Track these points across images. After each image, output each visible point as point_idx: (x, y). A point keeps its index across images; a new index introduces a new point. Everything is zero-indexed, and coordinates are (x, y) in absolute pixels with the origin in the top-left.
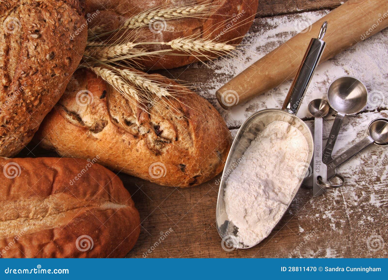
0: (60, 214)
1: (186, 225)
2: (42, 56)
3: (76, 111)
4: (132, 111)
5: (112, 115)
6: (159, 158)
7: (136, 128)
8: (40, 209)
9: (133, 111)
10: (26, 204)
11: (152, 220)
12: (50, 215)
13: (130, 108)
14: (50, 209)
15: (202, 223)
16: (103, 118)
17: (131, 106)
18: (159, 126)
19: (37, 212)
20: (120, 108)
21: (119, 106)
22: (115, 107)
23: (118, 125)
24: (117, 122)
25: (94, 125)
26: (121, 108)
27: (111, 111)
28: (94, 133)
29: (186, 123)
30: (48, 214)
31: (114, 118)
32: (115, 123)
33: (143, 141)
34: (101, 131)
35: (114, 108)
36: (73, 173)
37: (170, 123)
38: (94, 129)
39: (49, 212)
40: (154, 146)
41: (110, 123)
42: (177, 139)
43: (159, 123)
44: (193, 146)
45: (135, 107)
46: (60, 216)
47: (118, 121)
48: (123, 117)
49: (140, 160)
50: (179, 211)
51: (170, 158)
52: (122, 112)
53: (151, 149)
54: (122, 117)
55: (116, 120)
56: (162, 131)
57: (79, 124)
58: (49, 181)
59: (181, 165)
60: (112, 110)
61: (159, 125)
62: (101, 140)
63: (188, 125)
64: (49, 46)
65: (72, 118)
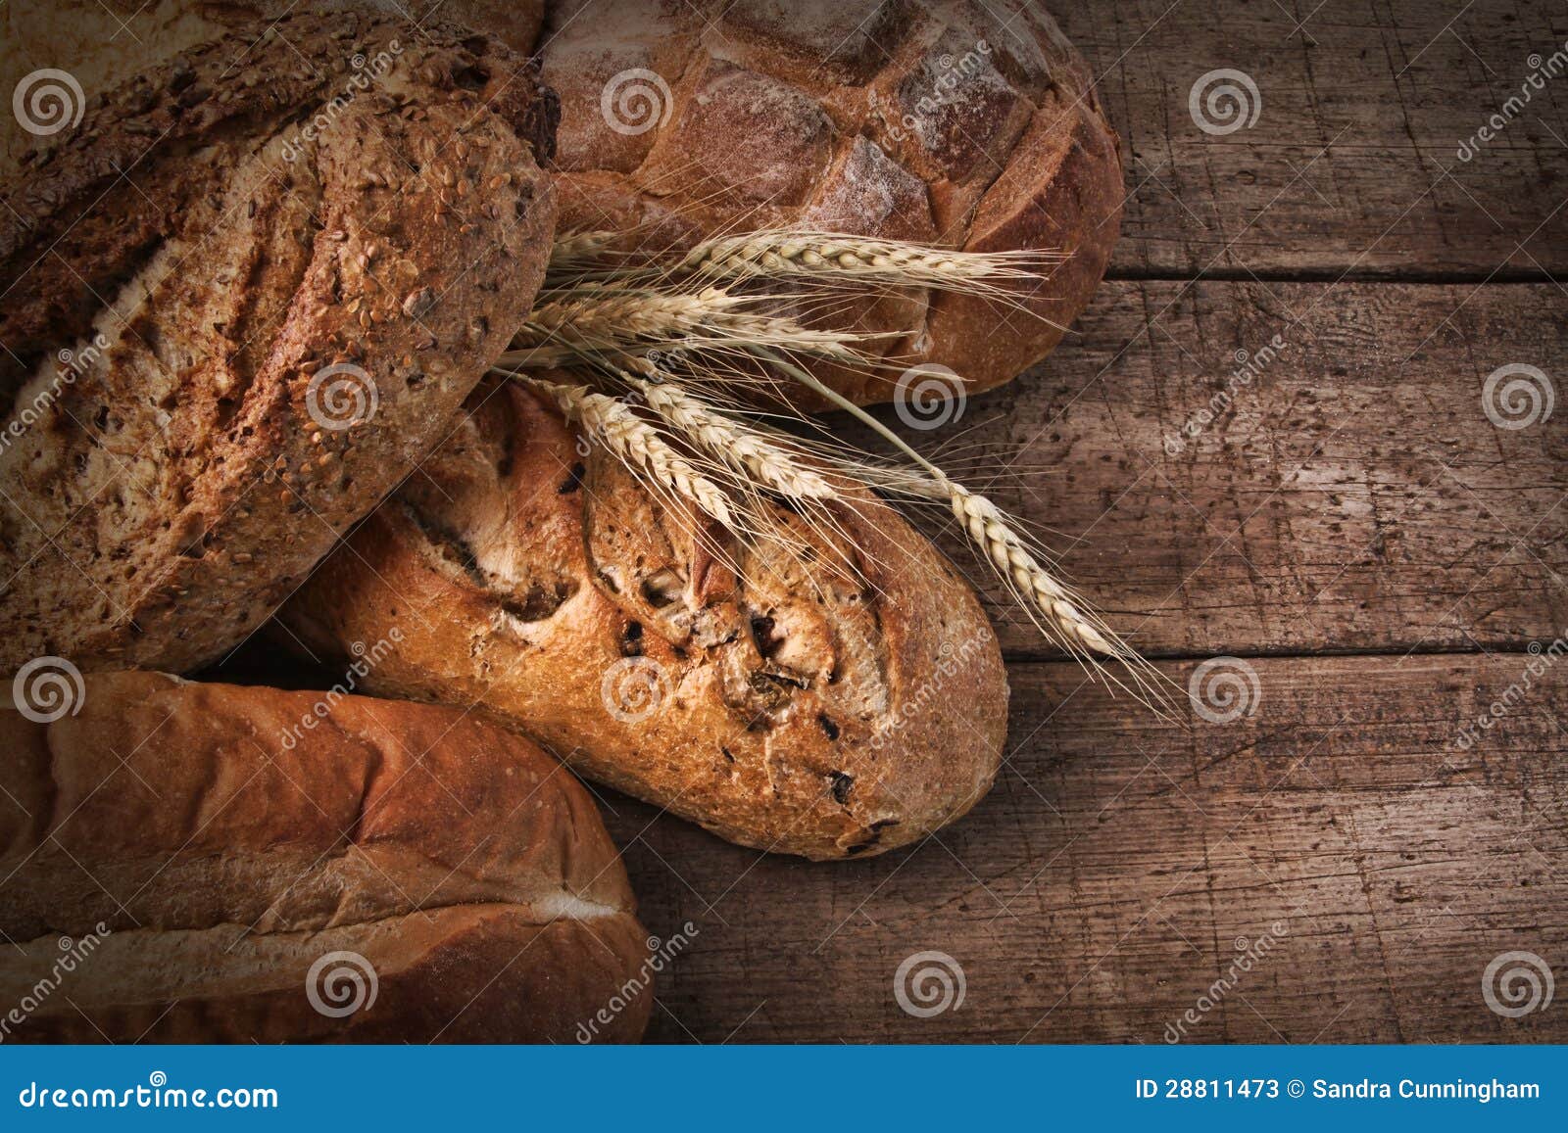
0: (380, 923)
1: (812, 1001)
2: (390, 301)
3: (459, 530)
4: (673, 552)
5: (599, 561)
6: (760, 741)
7: (684, 616)
8: (307, 897)
9: (677, 553)
10: (253, 870)
11: (687, 969)
12: (345, 923)
13: (666, 538)
14: (344, 901)
15: (872, 1001)
16: (560, 568)
17: (671, 533)
18: (772, 622)
19: (294, 907)
20: (628, 535)
21: (627, 529)
22: (612, 529)
23: (619, 599)
24: (616, 590)
25: (526, 590)
26: (634, 535)
27: (594, 545)
28: (519, 619)
29: (871, 621)
30: (334, 921)
31: (605, 571)
32: (607, 590)
33: (708, 669)
34: (551, 615)
35: (608, 535)
36: (441, 768)
37: (814, 613)
38: (525, 603)
39: (340, 913)
40: (749, 693)
41: (586, 590)
42: (835, 676)
43: (772, 611)
44: (887, 711)
45: (686, 540)
46: (381, 931)
47: (619, 582)
48: (639, 574)
49: (685, 740)
50: (791, 946)
51: (800, 747)
52: (638, 554)
53: (735, 705)
54: (635, 571)
55: (609, 581)
56: (781, 641)
57: (467, 581)
58: (351, 788)
59: (835, 775)
60: (599, 541)
61: (774, 616)
62: (543, 650)
63: (879, 627)
64: (419, 266)
65: (440, 554)
